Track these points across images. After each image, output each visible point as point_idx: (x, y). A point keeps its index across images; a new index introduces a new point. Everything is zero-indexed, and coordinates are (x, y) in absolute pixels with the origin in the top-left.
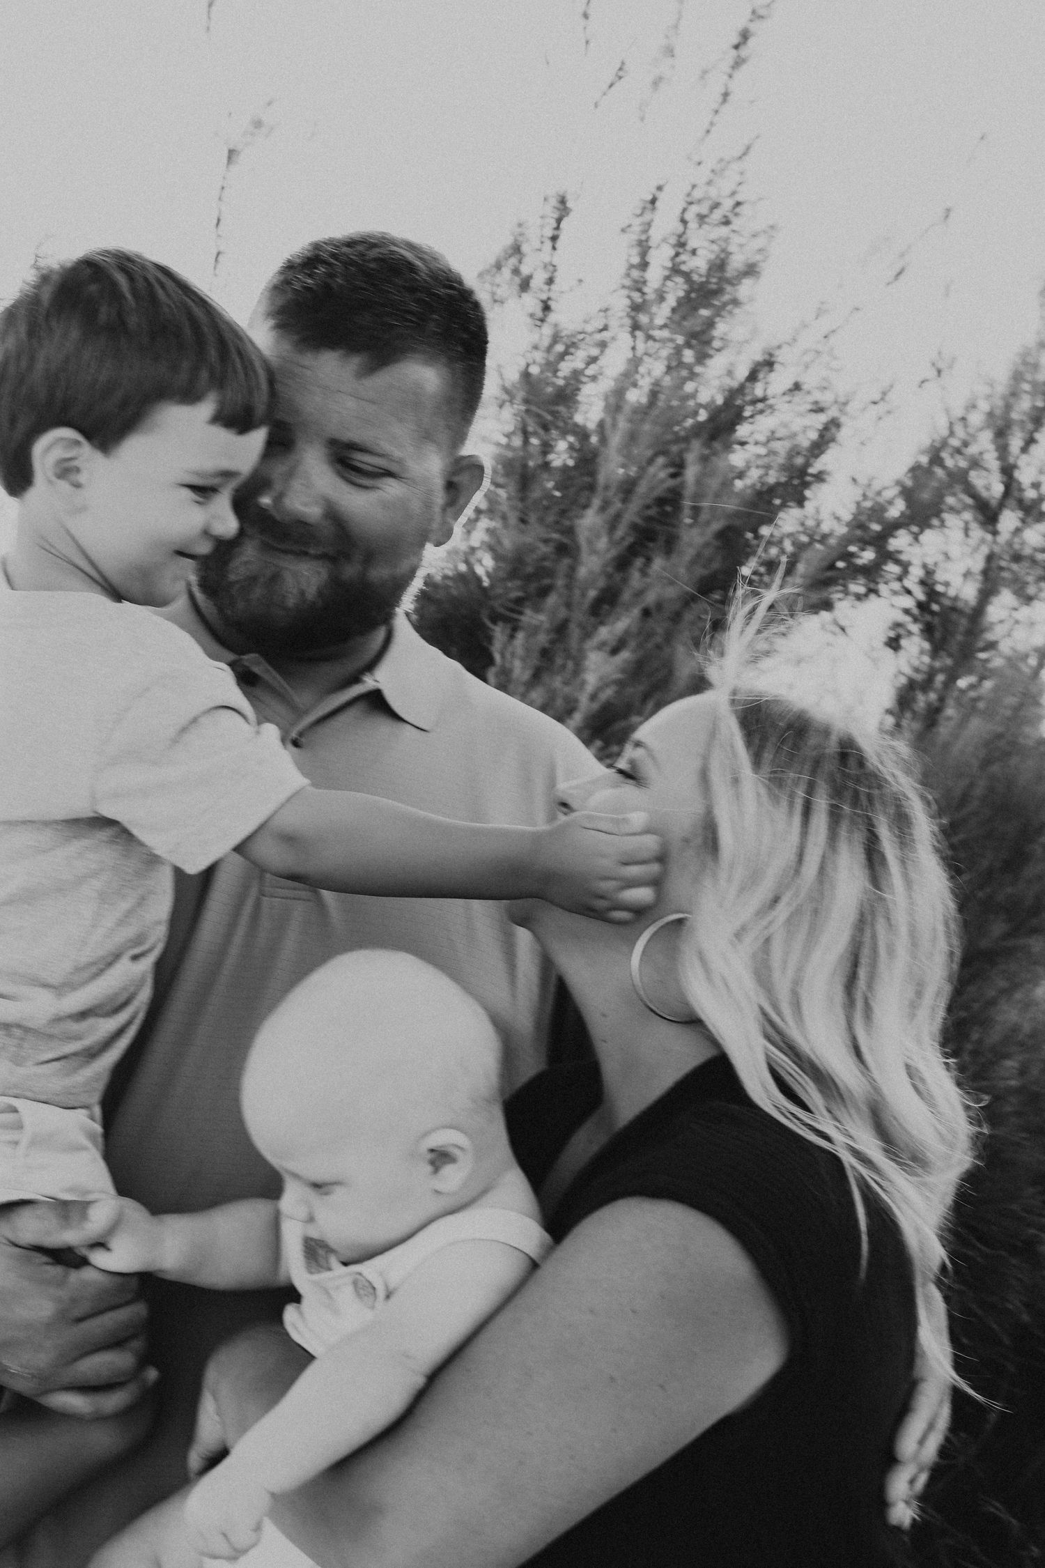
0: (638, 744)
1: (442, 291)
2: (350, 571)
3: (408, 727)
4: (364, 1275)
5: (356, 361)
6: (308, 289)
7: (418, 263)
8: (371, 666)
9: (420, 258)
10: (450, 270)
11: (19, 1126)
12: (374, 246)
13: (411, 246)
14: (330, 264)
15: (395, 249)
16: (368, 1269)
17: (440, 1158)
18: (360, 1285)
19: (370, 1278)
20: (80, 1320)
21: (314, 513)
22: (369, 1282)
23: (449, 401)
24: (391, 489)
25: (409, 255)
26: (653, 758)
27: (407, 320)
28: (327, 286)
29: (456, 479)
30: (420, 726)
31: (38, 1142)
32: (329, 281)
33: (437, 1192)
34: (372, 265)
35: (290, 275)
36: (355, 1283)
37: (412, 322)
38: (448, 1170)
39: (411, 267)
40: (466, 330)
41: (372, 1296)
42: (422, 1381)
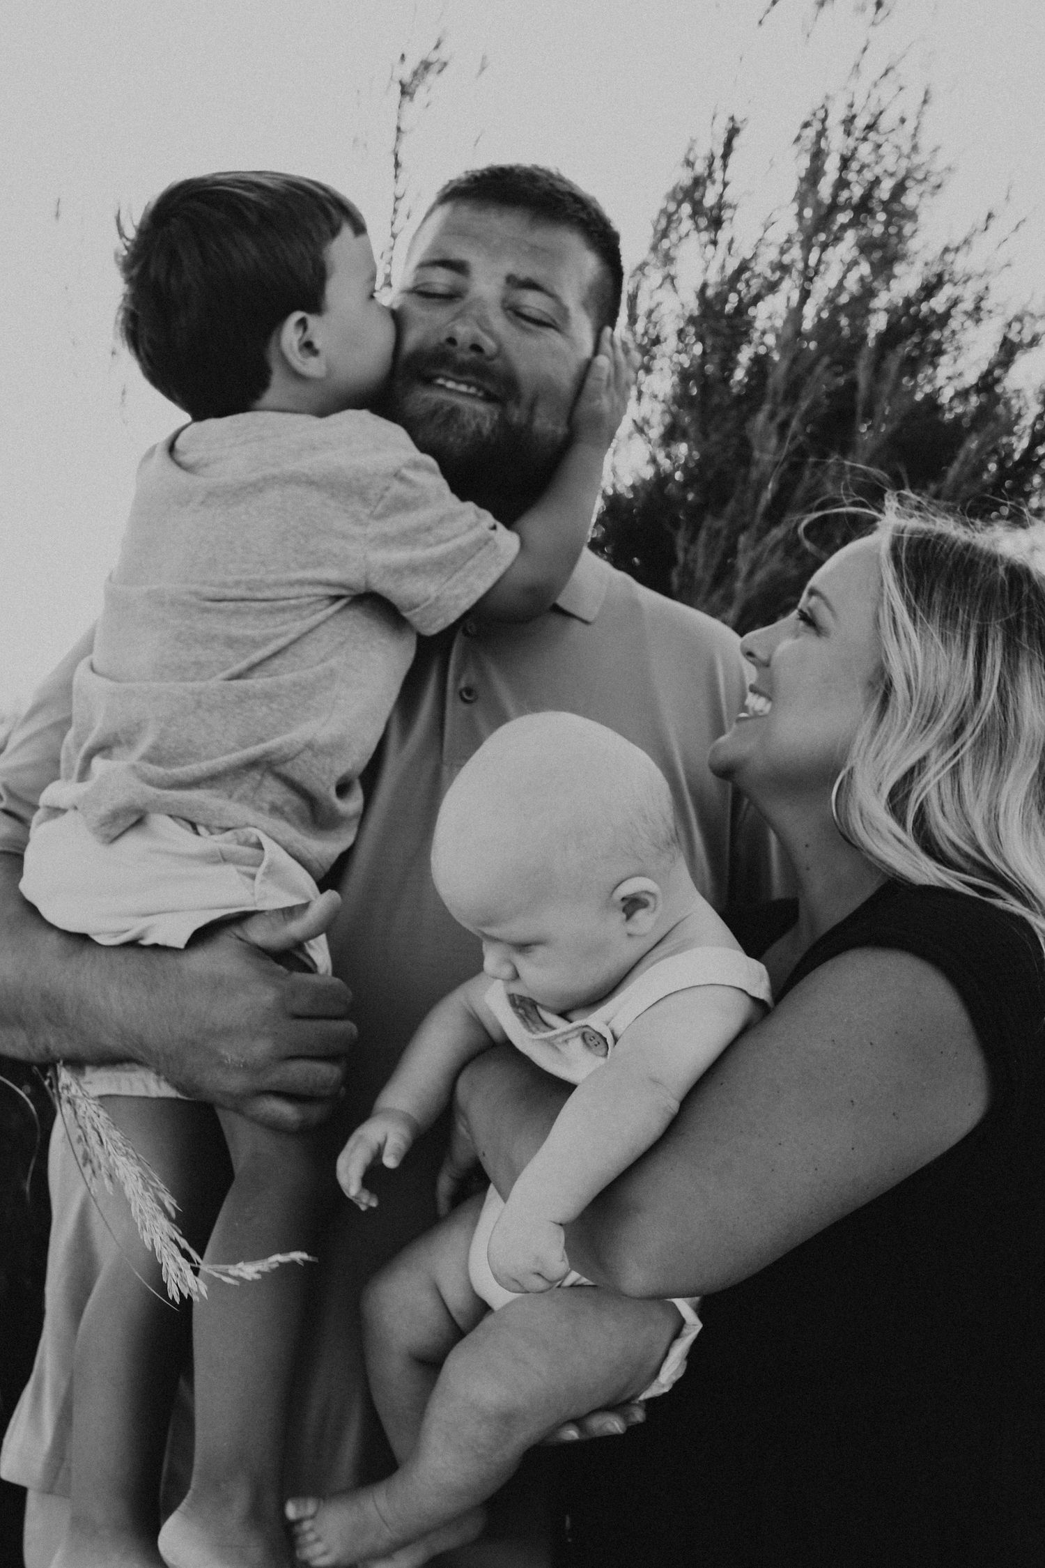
0: (813, 592)
2: (517, 415)
3: (576, 622)
4: (592, 1026)
16: (596, 1020)
17: (631, 903)
18: (587, 1036)
19: (597, 1029)
20: (297, 1017)
22: (598, 1033)
26: (828, 605)
33: (631, 935)
36: (583, 1036)
41: (602, 1045)
42: (674, 1106)
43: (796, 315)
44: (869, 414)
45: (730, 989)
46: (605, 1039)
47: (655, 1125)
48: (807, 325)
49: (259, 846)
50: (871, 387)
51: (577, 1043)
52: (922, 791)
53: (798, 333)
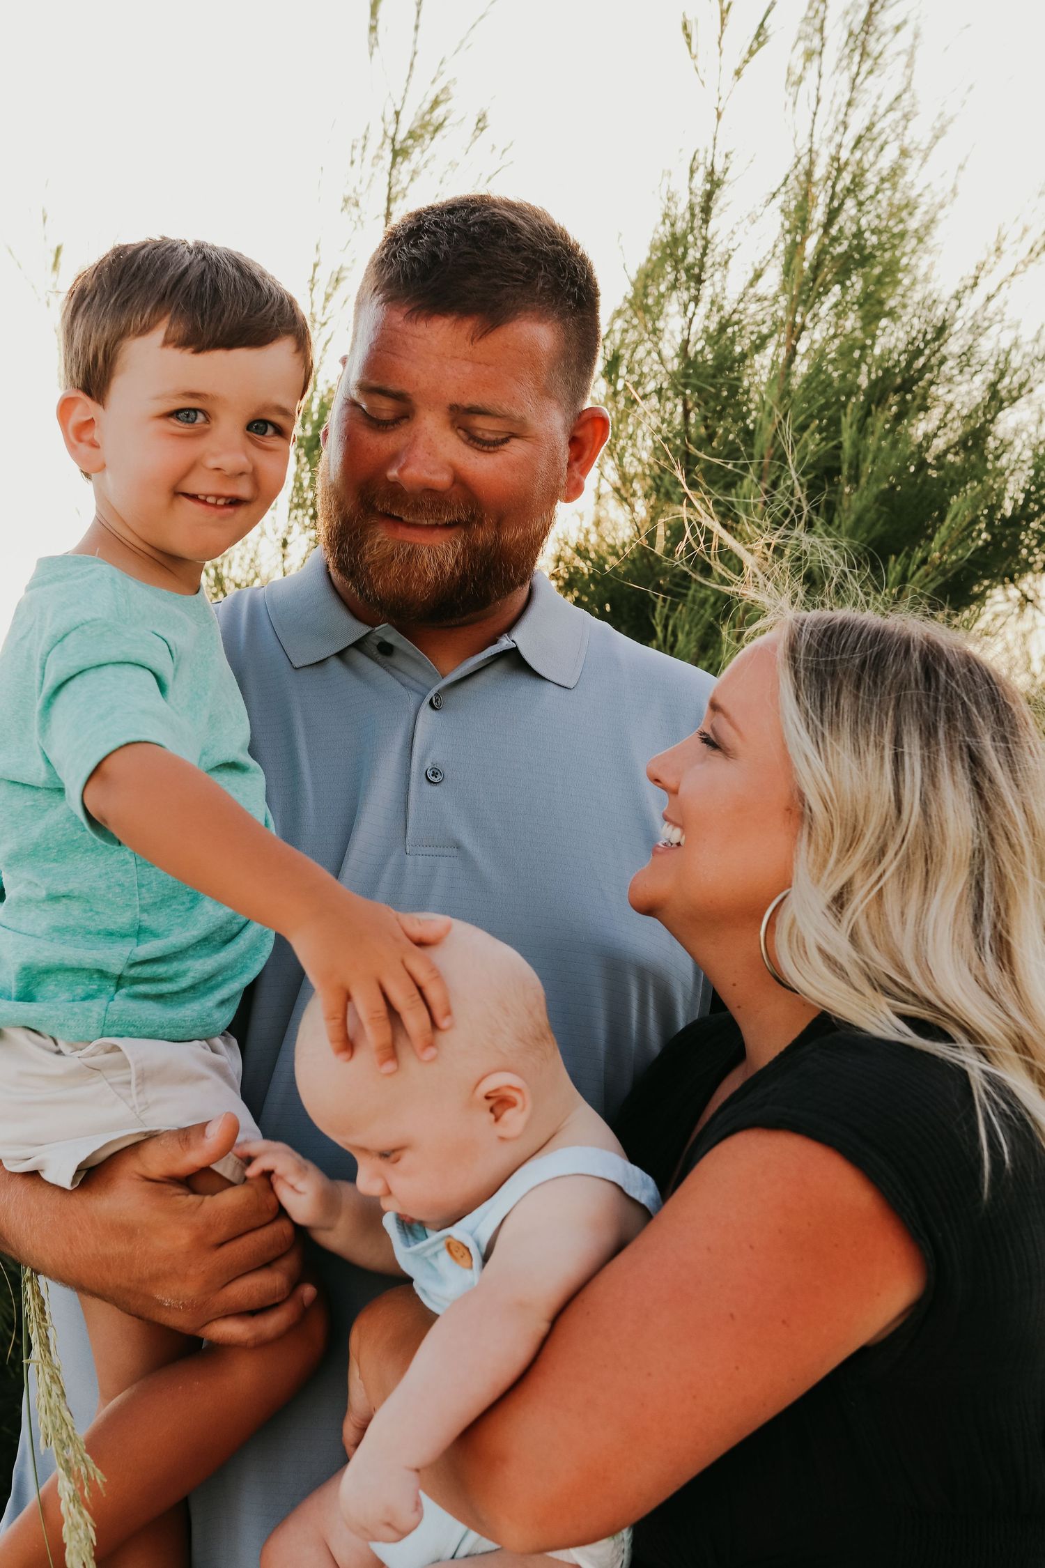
1: (546, 248)
3: (551, 685)
4: (456, 1238)
5: (468, 325)
6: (414, 259)
7: (521, 222)
8: (509, 628)
9: (523, 218)
10: (554, 228)
11: (125, 1064)
12: (474, 210)
13: (511, 206)
14: (434, 233)
15: (496, 210)
16: (460, 1231)
17: (499, 1103)
18: (454, 1247)
19: (460, 1238)
20: (221, 1245)
21: (442, 479)
22: (462, 1244)
23: (565, 355)
24: (516, 449)
25: (512, 216)
27: (517, 280)
28: (434, 256)
29: (579, 434)
30: (565, 685)
31: (145, 1077)
32: (435, 249)
33: (502, 1139)
34: (476, 229)
35: (395, 247)
37: (521, 280)
38: (509, 1115)
39: (513, 227)
40: (574, 283)
41: (467, 1256)
42: (543, 1327)
43: (786, 370)
44: (854, 479)
45: (590, 1179)
46: (468, 1249)
47: (521, 1353)
48: (796, 382)
49: (115, 1049)
50: (855, 444)
51: (445, 1257)
52: (853, 914)
53: (786, 393)
